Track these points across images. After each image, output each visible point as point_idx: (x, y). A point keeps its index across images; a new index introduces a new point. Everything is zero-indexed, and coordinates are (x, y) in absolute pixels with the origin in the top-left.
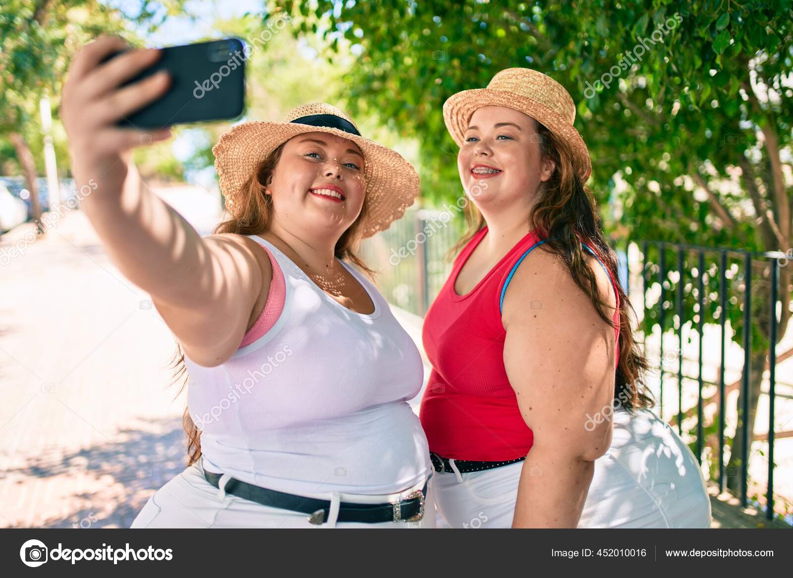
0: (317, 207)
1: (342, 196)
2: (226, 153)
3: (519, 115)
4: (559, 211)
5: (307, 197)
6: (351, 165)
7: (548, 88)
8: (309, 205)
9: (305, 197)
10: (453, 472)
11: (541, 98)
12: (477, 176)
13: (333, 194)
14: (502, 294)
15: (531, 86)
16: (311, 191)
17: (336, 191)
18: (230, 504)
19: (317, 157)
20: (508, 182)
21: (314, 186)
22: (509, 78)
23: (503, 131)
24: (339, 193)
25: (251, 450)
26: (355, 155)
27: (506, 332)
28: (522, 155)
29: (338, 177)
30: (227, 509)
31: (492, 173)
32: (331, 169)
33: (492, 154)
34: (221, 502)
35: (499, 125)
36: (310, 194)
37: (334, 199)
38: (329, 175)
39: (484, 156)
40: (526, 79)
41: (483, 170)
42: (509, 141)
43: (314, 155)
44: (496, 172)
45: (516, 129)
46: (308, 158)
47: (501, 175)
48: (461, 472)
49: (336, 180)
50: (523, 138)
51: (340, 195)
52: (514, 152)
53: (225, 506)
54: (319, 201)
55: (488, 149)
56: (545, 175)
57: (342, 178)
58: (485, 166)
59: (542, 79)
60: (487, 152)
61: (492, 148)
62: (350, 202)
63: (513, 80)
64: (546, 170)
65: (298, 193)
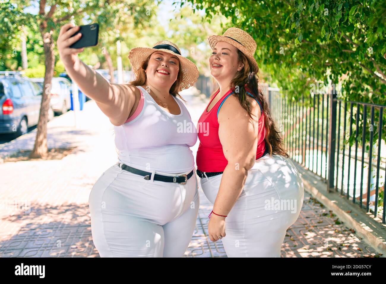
0: (158, 77)
1: (168, 73)
2: (132, 58)
3: (231, 46)
4: (240, 81)
5: (156, 73)
6: (172, 62)
7: (244, 36)
8: (156, 76)
9: (155, 73)
10: (205, 177)
11: (241, 40)
12: (213, 67)
13: (164, 72)
14: (218, 111)
15: (237, 35)
16: (157, 71)
17: (166, 71)
18: (123, 172)
19: (160, 59)
20: (224, 70)
21: (158, 69)
22: (230, 31)
23: (224, 51)
24: (167, 72)
25: (130, 155)
26: (174, 59)
27: (219, 124)
28: (230, 60)
29: (166, 66)
30: (121, 173)
31: (219, 67)
32: (164, 63)
33: (220, 59)
34: (120, 171)
35: (223, 49)
36: (157, 72)
37: (165, 74)
38: (163, 65)
39: (217, 60)
40: (236, 32)
41: (215, 65)
42: (226, 55)
43: (159, 58)
44: (220, 66)
45: (229, 51)
46: (157, 59)
47: (222, 67)
48: (208, 177)
49: (166, 67)
50: (231, 54)
51: (167, 73)
52: (227, 59)
53: (121, 172)
54: (159, 75)
55: (218, 57)
56: (239, 69)
57: (168, 67)
58: (216, 64)
59: (243, 32)
60: (218, 58)
61: (220, 57)
62: (172, 75)
63: (232, 32)
64: (240, 67)
65: (153, 71)
